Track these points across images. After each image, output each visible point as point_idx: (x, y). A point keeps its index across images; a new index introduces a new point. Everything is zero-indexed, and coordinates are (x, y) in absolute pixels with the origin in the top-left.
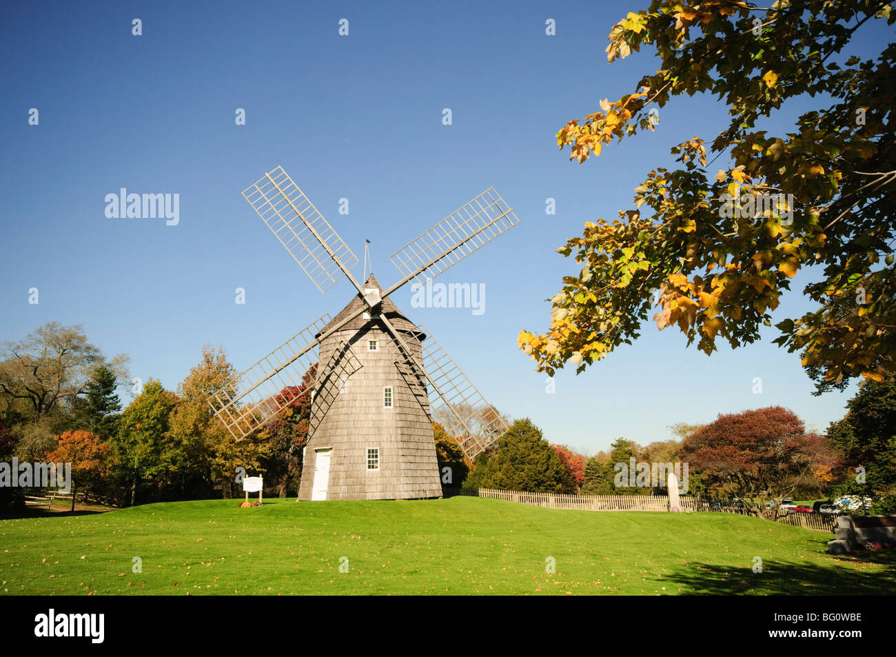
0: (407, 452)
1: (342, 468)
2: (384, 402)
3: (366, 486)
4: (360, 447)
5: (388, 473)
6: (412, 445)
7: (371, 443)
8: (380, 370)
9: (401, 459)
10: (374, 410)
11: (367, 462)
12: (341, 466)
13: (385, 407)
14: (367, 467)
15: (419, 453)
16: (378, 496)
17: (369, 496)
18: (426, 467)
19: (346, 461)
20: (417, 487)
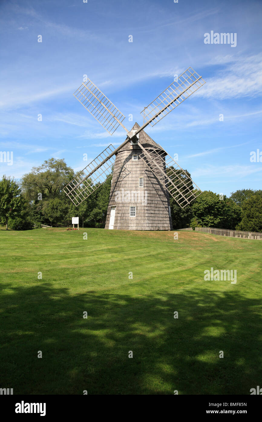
0: (150, 208)
1: (119, 215)
2: (139, 184)
3: (129, 224)
4: (127, 206)
5: (140, 218)
6: (153, 205)
7: (132, 204)
8: (138, 169)
9: (146, 212)
10: (134, 188)
11: (130, 213)
12: (119, 214)
13: (140, 187)
14: (130, 215)
15: (157, 209)
16: (134, 228)
17: (130, 228)
18: (161, 216)
19: (121, 212)
20: (155, 225)
